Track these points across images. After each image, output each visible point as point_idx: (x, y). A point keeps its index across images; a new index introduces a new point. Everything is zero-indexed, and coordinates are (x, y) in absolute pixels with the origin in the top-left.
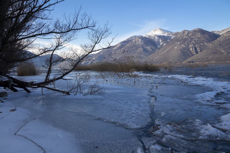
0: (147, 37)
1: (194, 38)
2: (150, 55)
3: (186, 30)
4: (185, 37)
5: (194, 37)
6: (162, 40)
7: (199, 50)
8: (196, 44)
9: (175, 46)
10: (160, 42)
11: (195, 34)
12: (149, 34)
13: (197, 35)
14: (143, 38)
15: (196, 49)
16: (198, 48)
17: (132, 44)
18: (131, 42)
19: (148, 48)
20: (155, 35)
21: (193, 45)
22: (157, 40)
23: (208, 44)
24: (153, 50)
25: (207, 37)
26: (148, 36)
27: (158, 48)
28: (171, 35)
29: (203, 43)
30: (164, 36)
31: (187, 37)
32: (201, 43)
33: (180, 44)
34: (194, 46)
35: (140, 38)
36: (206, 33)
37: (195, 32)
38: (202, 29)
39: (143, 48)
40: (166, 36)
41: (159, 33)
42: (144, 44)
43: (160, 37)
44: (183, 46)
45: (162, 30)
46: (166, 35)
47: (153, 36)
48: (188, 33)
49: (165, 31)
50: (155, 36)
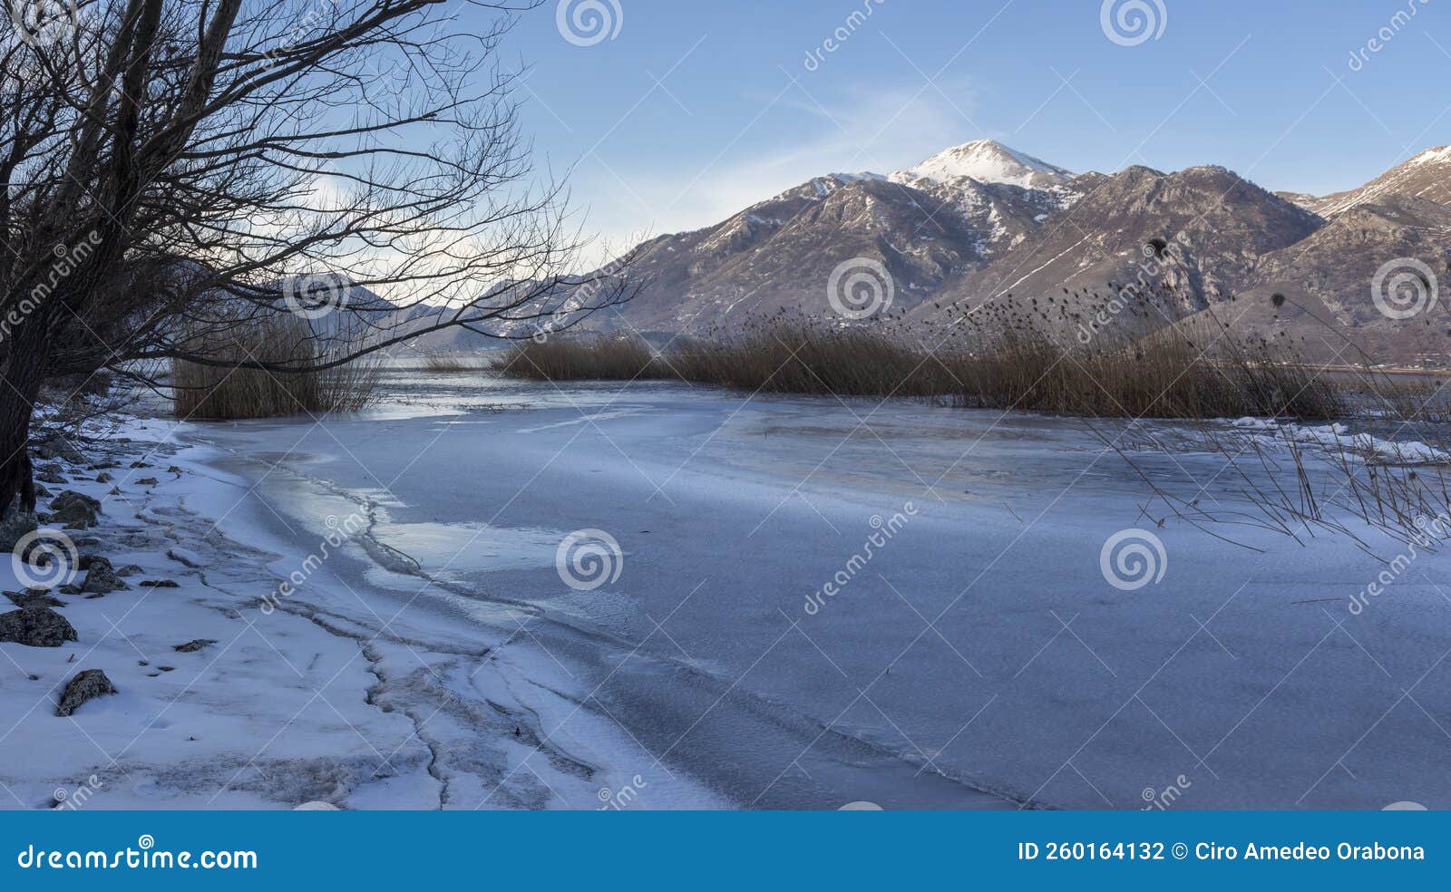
0: (912, 185)
1: (1187, 219)
2: (925, 295)
3: (1144, 169)
4: (1137, 204)
5: (1187, 213)
6: (1003, 210)
7: (1213, 290)
8: (1201, 250)
9: (1081, 252)
10: (992, 225)
11: (1194, 196)
12: (923, 171)
13: (1203, 205)
14: (885, 193)
15: (1195, 280)
16: (1208, 279)
17: (818, 224)
18: (811, 212)
19: (919, 253)
20: (965, 178)
21: (1181, 260)
22: (976, 208)
23: (1263, 258)
24: (946, 268)
25: (1259, 219)
26: (922, 182)
27: (979, 259)
28: (1056, 188)
29: (1238, 252)
30: (1017, 191)
31: (1150, 208)
32: (1223, 247)
33: (1111, 246)
34: (1188, 260)
35: (868, 191)
36: (1253, 200)
37: (1195, 182)
38: (1233, 174)
39: (885, 249)
40: (1028, 187)
41: (987, 167)
42: (893, 231)
43: (990, 191)
44: (1125, 259)
45: (1007, 154)
46: (1026, 182)
47: (952, 182)
48: (1159, 184)
49: (1022, 162)
50: (960, 182)
